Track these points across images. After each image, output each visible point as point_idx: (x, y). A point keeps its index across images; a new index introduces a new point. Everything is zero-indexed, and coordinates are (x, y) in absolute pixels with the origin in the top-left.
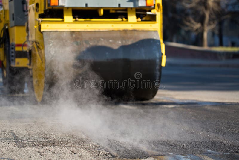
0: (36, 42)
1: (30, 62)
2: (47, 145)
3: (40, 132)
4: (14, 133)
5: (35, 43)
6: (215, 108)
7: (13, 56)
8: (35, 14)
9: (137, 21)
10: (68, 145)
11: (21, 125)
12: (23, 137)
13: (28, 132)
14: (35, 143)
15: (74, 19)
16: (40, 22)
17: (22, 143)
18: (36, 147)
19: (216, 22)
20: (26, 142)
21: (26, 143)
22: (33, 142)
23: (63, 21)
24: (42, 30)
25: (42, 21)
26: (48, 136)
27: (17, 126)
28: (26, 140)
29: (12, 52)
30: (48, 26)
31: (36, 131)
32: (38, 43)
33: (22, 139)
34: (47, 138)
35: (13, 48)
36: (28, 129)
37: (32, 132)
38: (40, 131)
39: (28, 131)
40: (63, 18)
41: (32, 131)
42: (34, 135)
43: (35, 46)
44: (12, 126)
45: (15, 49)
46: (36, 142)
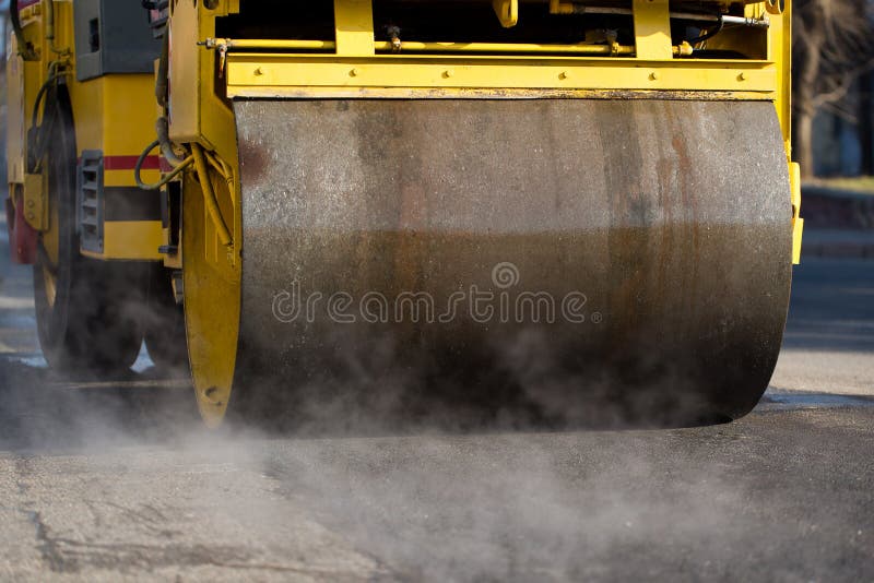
0: (201, 149)
1: (174, 239)
2: (167, 561)
3: (139, 509)
4: (37, 516)
5: (195, 154)
6: (839, 420)
7: (91, 211)
8: (199, 18)
9: (675, 56)
10: (253, 562)
11: (66, 480)
12: (71, 531)
13: (91, 507)
14: (121, 554)
15: (382, 45)
16: (223, 54)
17: (68, 552)
18: (123, 571)
19: (848, 78)
20: (85, 549)
21: (83, 554)
22: (113, 548)
23: (333, 51)
24: (231, 93)
25: (232, 49)
26: (172, 526)
27: (51, 487)
28: (84, 541)
29: (91, 193)
30: (258, 73)
31: (126, 504)
32: (213, 154)
33: (68, 536)
34: (168, 534)
35: (91, 176)
36: (90, 498)
37: (109, 508)
38: (140, 504)
39: (95, 505)
40: (330, 36)
41: (109, 503)
42: (116, 524)
43: (198, 166)
44: (28, 487)
45: (101, 181)
46: (122, 548)
